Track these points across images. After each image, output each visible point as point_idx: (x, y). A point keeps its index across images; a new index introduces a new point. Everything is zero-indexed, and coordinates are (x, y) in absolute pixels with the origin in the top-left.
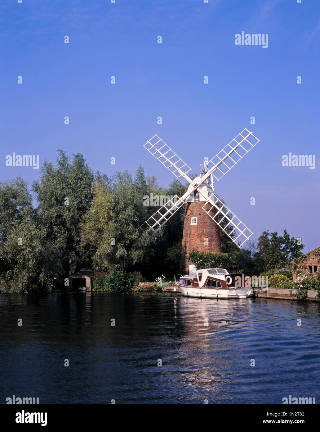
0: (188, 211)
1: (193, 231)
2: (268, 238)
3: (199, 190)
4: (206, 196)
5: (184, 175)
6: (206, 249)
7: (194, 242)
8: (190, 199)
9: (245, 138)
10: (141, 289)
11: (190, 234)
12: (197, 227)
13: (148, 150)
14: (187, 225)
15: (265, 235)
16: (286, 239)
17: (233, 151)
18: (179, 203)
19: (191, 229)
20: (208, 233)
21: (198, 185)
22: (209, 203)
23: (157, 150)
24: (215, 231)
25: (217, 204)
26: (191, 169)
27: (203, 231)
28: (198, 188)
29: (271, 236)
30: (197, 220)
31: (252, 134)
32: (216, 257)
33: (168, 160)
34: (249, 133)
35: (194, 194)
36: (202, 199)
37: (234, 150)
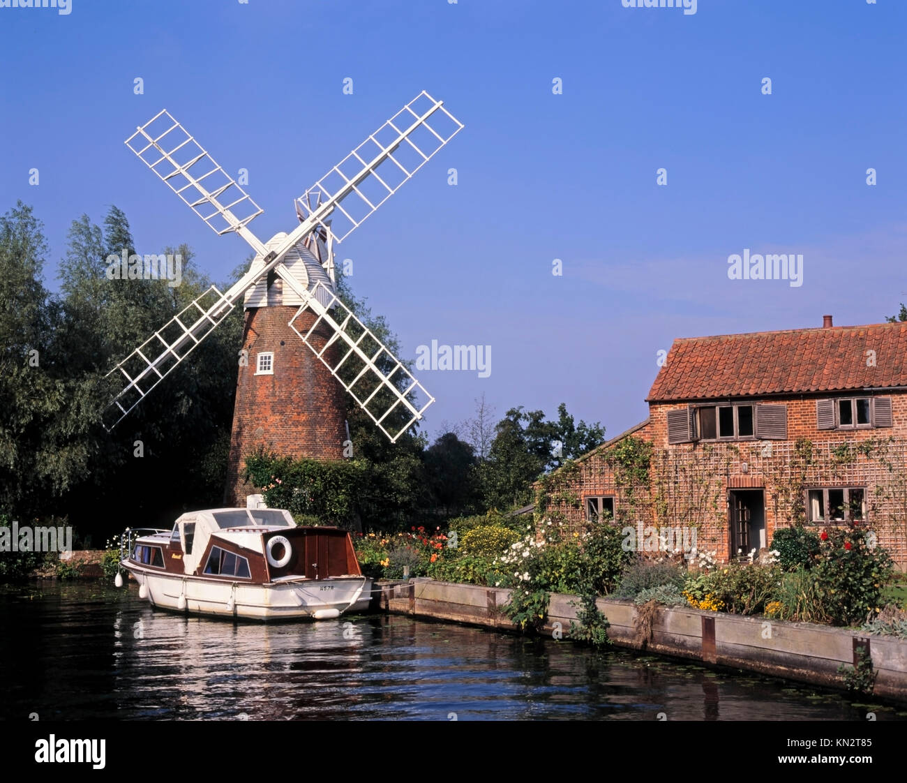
0: (250, 333)
1: (261, 393)
2: (519, 426)
3: (281, 270)
4: (302, 289)
5: (239, 228)
6: (297, 447)
7: (263, 425)
8: (257, 296)
9: (420, 120)
10: (67, 571)
11: (252, 403)
12: (274, 383)
13: (138, 155)
14: (246, 376)
15: (512, 419)
16: (565, 429)
17: (386, 156)
18: (218, 308)
19: (255, 388)
20: (305, 400)
21: (277, 256)
22: (309, 310)
23: (164, 153)
24: (328, 393)
25: (330, 312)
26: (261, 210)
27: (291, 393)
28: (277, 264)
29: (528, 420)
30: (275, 362)
31: (441, 107)
32: (325, 473)
33: (193, 182)
34: (434, 104)
35: (266, 282)
36: (288, 299)
37: (389, 154)
